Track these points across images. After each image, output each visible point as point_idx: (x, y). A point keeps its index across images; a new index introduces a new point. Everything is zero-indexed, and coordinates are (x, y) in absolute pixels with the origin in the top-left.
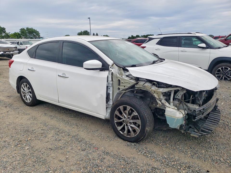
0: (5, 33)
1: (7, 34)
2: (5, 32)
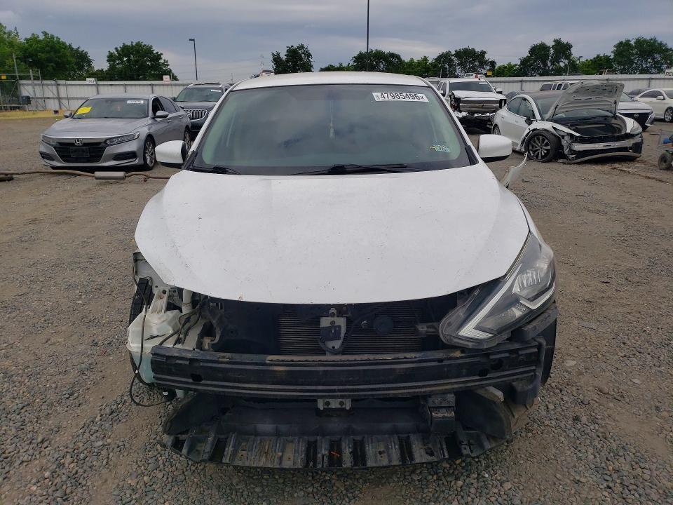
0: (569, 60)
1: (574, 61)
2: (568, 56)
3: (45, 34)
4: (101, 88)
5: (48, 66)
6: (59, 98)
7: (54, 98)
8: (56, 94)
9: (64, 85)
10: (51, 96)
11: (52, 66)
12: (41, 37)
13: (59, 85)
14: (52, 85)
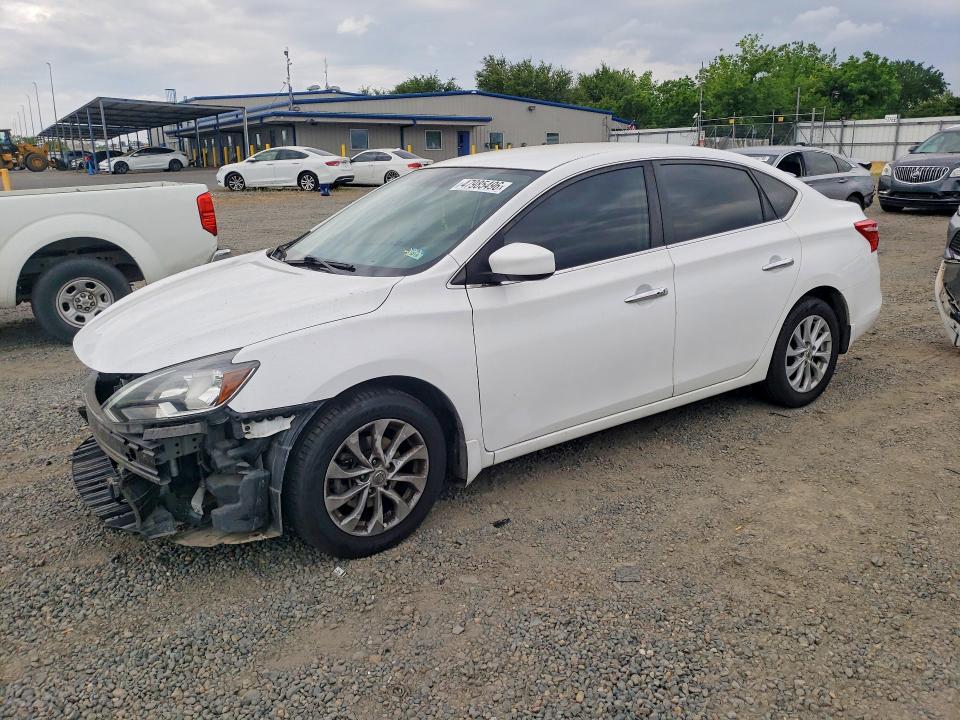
3: (868, 54)
4: (903, 129)
5: (858, 99)
6: (841, 145)
7: (834, 145)
8: (838, 138)
9: (851, 126)
10: (832, 141)
11: (864, 99)
12: (862, 59)
13: (846, 126)
14: (836, 127)
